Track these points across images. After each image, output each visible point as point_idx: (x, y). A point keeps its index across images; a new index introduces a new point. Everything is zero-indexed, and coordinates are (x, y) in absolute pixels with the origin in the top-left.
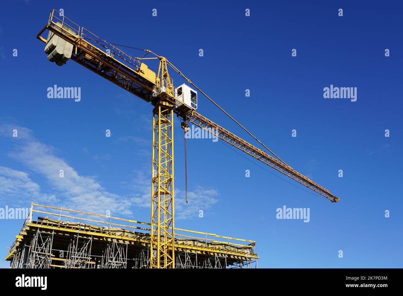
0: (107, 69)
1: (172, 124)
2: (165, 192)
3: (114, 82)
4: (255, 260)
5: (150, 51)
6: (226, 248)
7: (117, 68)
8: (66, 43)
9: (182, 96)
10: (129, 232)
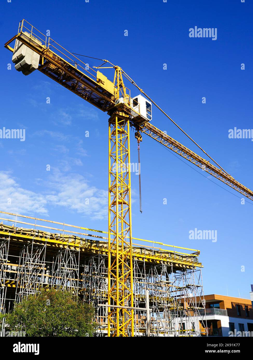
0: (70, 78)
1: (129, 134)
2: (123, 202)
3: (74, 92)
4: (199, 269)
5: (107, 61)
6: (172, 256)
7: (79, 78)
8: (33, 52)
9: (138, 107)
10: (80, 239)
